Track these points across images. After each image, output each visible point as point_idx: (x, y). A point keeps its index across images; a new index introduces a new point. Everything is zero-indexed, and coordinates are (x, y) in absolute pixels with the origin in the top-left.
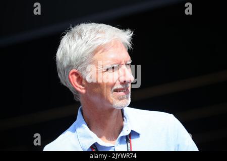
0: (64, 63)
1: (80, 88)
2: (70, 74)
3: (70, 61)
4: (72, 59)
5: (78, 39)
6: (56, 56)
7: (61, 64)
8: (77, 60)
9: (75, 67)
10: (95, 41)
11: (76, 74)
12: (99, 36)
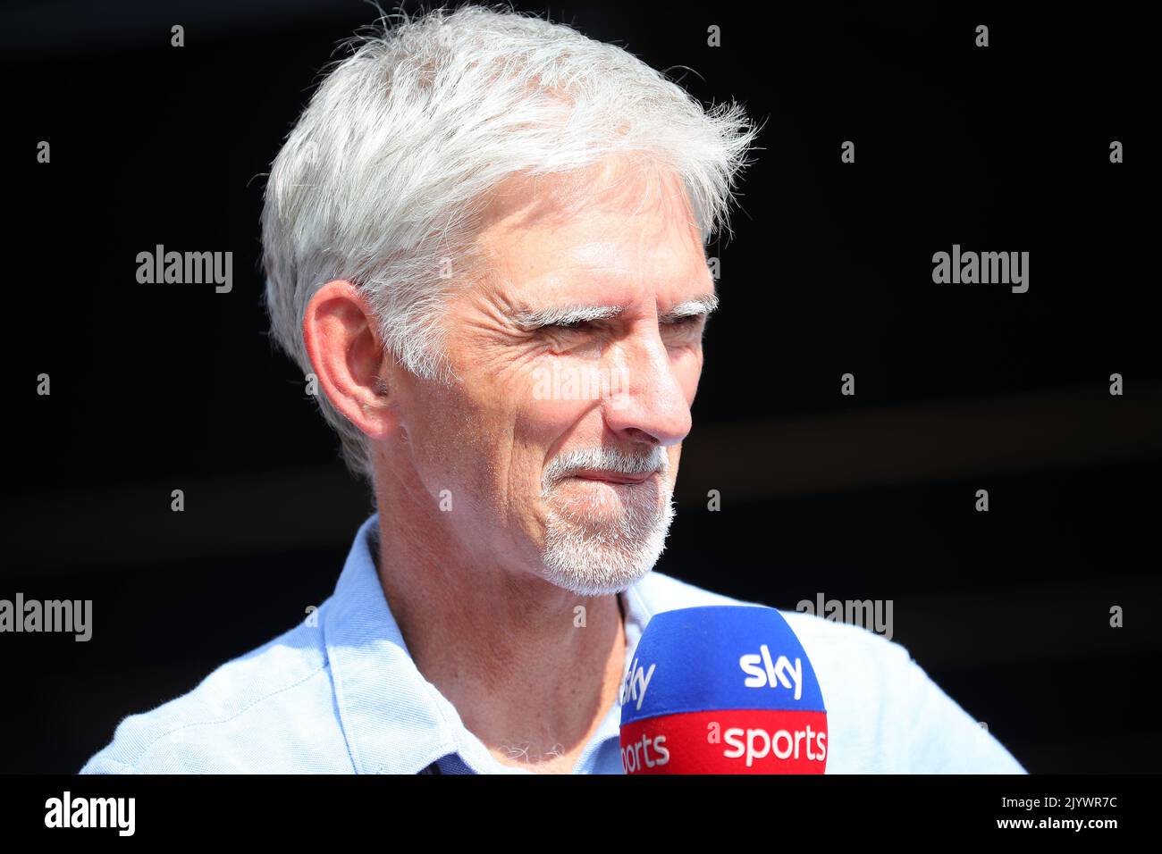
0: (297, 231)
1: (359, 402)
2: (315, 303)
3: (333, 230)
4: (345, 218)
5: (411, 99)
6: (269, 169)
7: (285, 228)
8: (371, 232)
9: (349, 271)
10: (500, 137)
11: (353, 313)
12: (528, 110)
